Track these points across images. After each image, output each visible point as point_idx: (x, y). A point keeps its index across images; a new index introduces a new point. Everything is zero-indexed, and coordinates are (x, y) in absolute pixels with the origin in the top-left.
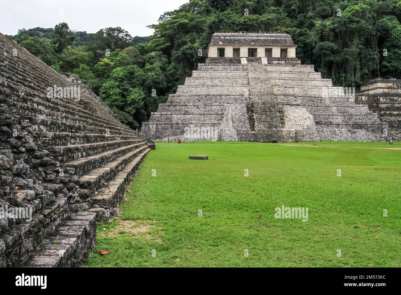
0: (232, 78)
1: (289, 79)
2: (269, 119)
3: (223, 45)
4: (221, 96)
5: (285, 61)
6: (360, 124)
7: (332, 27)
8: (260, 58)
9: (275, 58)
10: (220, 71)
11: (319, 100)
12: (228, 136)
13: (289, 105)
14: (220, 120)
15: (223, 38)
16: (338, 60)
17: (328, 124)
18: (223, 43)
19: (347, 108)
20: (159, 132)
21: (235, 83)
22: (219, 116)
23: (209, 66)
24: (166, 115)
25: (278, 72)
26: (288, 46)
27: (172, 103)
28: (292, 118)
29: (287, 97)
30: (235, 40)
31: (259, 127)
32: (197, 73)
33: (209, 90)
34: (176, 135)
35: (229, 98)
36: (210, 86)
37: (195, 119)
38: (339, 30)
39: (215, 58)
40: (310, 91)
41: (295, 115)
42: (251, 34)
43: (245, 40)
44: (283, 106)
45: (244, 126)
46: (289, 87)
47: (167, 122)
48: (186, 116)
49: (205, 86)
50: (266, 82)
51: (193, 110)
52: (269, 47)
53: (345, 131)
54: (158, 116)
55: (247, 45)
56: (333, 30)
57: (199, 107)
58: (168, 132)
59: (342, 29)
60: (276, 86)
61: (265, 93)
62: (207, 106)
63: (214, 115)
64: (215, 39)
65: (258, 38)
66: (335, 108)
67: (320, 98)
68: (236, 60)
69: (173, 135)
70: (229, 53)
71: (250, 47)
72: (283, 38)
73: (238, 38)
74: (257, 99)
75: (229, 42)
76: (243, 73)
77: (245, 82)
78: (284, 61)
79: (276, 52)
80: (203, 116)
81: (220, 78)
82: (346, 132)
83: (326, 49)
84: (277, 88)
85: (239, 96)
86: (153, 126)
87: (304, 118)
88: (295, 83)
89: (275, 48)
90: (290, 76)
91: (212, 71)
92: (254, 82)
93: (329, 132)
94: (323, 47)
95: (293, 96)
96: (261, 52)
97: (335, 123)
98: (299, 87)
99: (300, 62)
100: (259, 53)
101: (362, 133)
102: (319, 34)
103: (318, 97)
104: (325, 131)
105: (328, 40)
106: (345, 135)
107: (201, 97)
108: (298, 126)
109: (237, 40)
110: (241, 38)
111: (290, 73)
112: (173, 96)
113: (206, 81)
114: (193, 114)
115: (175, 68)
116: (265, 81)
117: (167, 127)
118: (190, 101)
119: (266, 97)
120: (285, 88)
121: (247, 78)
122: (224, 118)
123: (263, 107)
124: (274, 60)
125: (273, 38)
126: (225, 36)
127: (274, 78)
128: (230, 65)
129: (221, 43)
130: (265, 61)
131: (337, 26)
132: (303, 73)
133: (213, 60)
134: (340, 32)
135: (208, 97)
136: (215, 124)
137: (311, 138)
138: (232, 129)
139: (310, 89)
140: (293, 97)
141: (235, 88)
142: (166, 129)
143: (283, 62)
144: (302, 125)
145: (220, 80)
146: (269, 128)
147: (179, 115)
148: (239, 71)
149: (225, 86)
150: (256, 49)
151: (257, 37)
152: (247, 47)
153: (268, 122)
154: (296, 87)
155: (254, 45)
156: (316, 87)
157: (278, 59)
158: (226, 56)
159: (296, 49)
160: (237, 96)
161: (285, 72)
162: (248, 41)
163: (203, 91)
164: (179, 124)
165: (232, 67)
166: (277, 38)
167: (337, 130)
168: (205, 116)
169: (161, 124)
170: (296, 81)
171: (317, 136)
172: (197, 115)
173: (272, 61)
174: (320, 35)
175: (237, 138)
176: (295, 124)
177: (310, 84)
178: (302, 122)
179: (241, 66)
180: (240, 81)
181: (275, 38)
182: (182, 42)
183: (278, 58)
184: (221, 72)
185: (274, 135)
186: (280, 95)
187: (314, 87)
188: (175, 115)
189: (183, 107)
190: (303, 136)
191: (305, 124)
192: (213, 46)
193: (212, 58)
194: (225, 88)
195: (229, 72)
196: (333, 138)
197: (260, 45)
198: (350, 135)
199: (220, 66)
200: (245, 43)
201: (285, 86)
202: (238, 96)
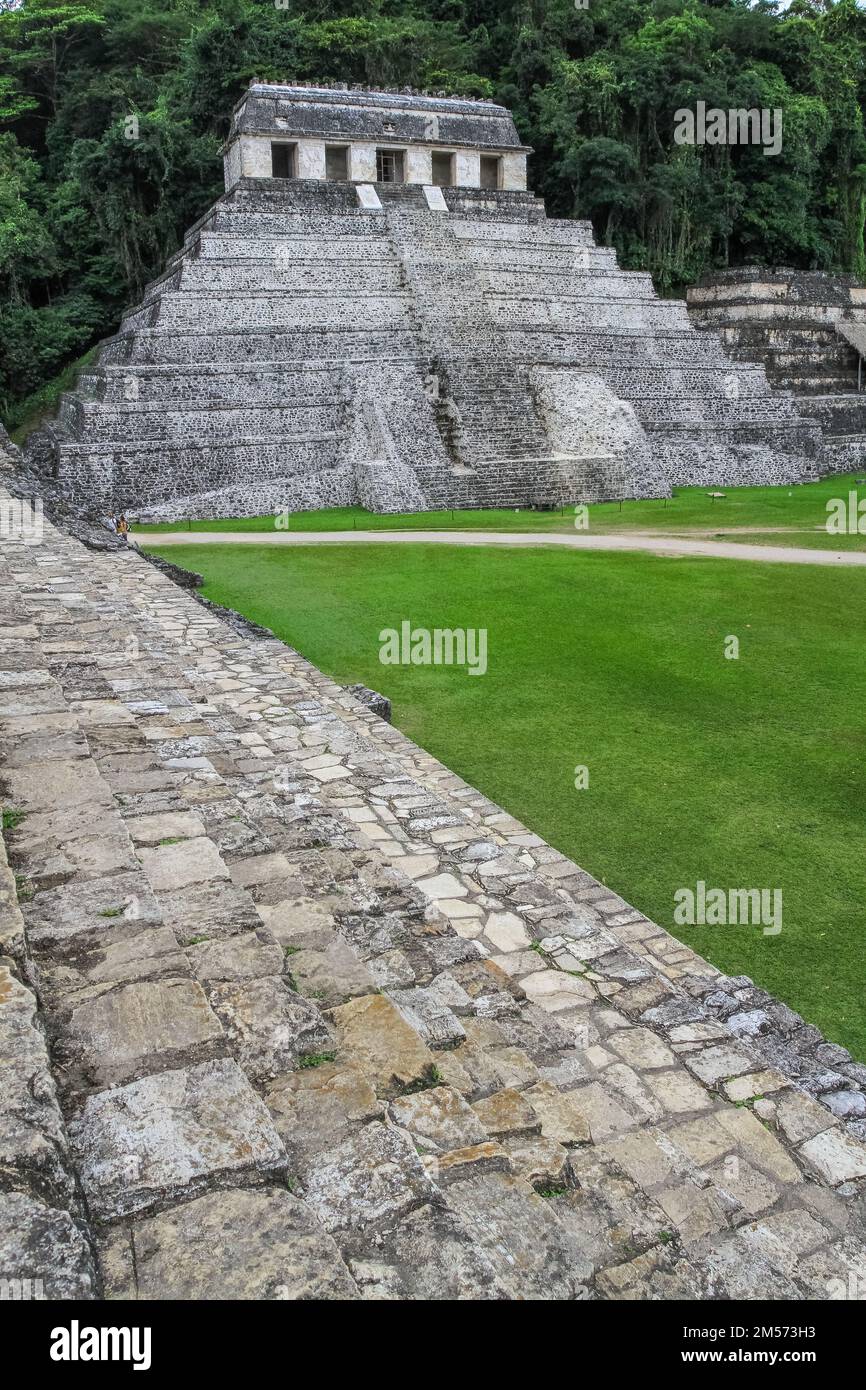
0: (346, 263)
1: (527, 269)
2: (503, 419)
3: (292, 133)
4: (324, 333)
5: (499, 201)
6: (754, 427)
7: (619, 88)
8: (419, 187)
9: (464, 189)
10: (297, 236)
11: (627, 345)
12: (391, 494)
13: (549, 364)
14: (339, 425)
15: (287, 103)
16: (637, 201)
17: (668, 430)
18: (291, 124)
19: (711, 376)
20: (129, 482)
21: (357, 281)
22: (333, 411)
23: (257, 216)
24: (144, 413)
25: (490, 243)
26: (506, 148)
27: (153, 362)
28: (574, 415)
29: (534, 335)
30: (330, 117)
31: (482, 452)
32: (219, 242)
33: (276, 311)
34: (192, 491)
35: (349, 341)
36: (278, 294)
37: (249, 425)
38: (641, 100)
39: (265, 180)
40: (596, 314)
41: (578, 405)
42: (379, 95)
43: (363, 116)
44: (530, 369)
45: (431, 450)
46: (535, 300)
47: (157, 444)
48: (216, 413)
49: (261, 294)
50: (466, 283)
51: (236, 390)
52: (444, 150)
53: (721, 452)
54: (113, 418)
55: (374, 138)
56: (622, 99)
57: (258, 376)
58: (164, 481)
59: (652, 98)
60: (494, 296)
61: (470, 324)
62: (285, 374)
63: (317, 409)
64: (259, 107)
65: (407, 112)
66: (678, 374)
67: (629, 340)
68: (340, 190)
69: (182, 492)
70: (311, 163)
71: (382, 146)
72: (485, 119)
73: (338, 106)
74: (449, 346)
75: (313, 123)
76: (378, 245)
77: (392, 279)
78: (495, 203)
79: (467, 170)
80: (277, 411)
81: (305, 262)
82: (723, 455)
83: (604, 164)
84: (499, 304)
85: (385, 334)
86: (105, 461)
87: (609, 413)
88: (545, 283)
89: (464, 152)
90: (527, 258)
91: (272, 236)
92: (426, 282)
93: (678, 457)
94: (596, 155)
95: (551, 331)
96: (418, 167)
97: (687, 426)
98: (565, 298)
99: (541, 207)
100: (412, 169)
101: (765, 459)
102: (578, 109)
103: (623, 337)
104: (666, 453)
105: (604, 131)
106: (722, 467)
107: (253, 336)
108: (595, 443)
109: (338, 117)
110: (351, 108)
111: (526, 246)
112: (153, 337)
113: (256, 272)
114: (240, 406)
115: (87, 205)
116: (461, 275)
117: (157, 463)
118: (217, 352)
119: (475, 337)
120: (524, 304)
121: (397, 263)
122: (357, 421)
123: (476, 376)
124: (463, 198)
125: (453, 116)
126: (293, 99)
127: (482, 266)
128: (330, 212)
129: (282, 124)
130: (436, 198)
131: (634, 85)
132: (565, 249)
133: (262, 190)
134: (645, 107)
135: (277, 337)
136: (327, 441)
137: (645, 486)
138: (398, 463)
139: (595, 307)
140: (551, 336)
141: (363, 301)
142: (154, 470)
143: (491, 205)
144: (607, 441)
145: (307, 269)
146: (511, 453)
147: (191, 414)
148: (361, 238)
149: (329, 294)
150: (400, 155)
151: (403, 107)
152: (374, 146)
153: (503, 430)
154: (554, 298)
155: (396, 139)
156: (612, 301)
157: (476, 194)
158: (302, 175)
159: (531, 161)
160: (375, 333)
161: (510, 245)
162: (373, 123)
163: (255, 315)
164: (200, 449)
165: (334, 218)
166: (466, 116)
167: (699, 450)
168: (285, 412)
169: (133, 454)
170: (550, 277)
171: (660, 478)
172: (256, 411)
173: (458, 199)
174: (580, 112)
175: (421, 498)
176: (585, 435)
177: (589, 287)
178: (604, 430)
179: (365, 218)
180: (375, 277)
181: (460, 117)
182: (89, 99)
183: (474, 190)
184: (304, 237)
185: (535, 479)
186: (513, 328)
187: (607, 301)
188: (178, 414)
189: (200, 379)
190: (622, 480)
191: (617, 435)
192: (255, 135)
193: (255, 180)
194: (329, 301)
195: (329, 237)
196: (691, 476)
197: (416, 141)
198: (735, 465)
199: (295, 216)
200: (364, 128)
201: (523, 296)
202: (381, 335)
